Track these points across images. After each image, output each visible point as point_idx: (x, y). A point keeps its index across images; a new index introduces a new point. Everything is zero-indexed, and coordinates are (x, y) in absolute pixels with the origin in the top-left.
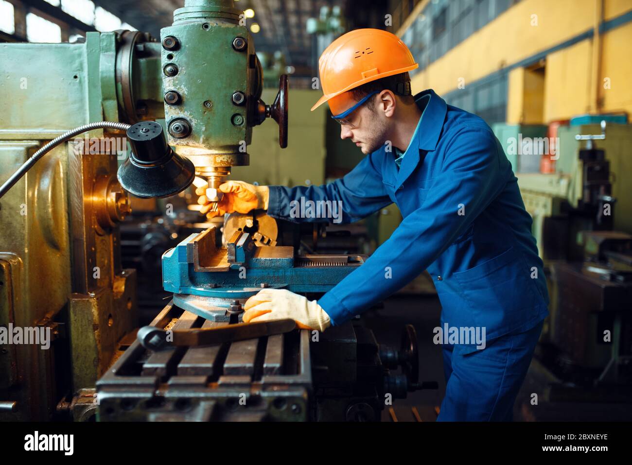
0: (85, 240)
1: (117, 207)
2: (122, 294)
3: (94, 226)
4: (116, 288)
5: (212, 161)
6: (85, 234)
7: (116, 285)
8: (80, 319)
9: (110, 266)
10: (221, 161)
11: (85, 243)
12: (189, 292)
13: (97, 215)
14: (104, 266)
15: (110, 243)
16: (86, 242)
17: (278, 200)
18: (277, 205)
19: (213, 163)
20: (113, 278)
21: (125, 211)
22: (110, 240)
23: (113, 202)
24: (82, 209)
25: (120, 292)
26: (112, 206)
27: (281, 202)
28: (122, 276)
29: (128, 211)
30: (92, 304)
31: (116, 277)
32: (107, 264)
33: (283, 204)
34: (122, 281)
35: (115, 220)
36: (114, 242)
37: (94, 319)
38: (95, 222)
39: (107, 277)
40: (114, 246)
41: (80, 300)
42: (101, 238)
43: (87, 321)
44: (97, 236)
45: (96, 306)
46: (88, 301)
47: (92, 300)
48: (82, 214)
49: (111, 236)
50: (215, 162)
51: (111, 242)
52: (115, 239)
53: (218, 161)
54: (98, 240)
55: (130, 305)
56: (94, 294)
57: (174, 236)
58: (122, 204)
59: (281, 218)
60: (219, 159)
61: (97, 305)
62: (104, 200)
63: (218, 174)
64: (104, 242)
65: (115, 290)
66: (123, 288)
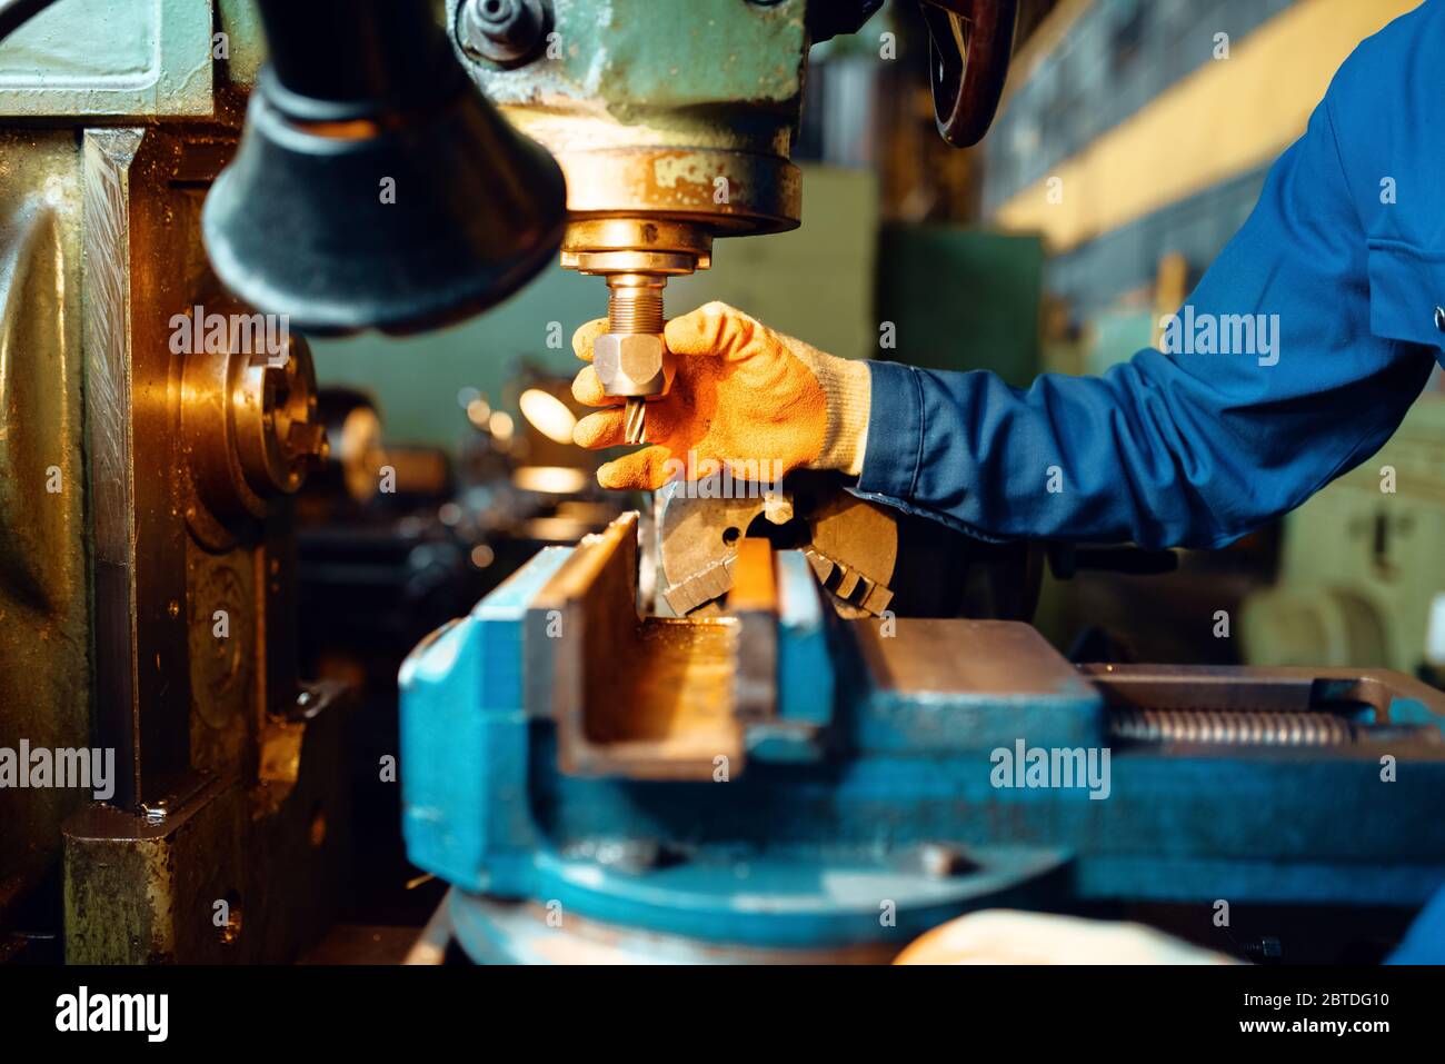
0: (133, 570)
1: (271, 431)
2: (286, 792)
3: (182, 511)
4: (271, 767)
5: (637, 182)
6: (133, 542)
7: (270, 751)
8: (100, 931)
9: (252, 674)
10: (680, 182)
11: (134, 585)
12: (524, 882)
13: (194, 462)
14: (227, 675)
15: (254, 583)
16: (139, 575)
17: (911, 419)
18: (906, 439)
19: (642, 188)
20: (262, 725)
21: (304, 451)
22: (254, 569)
23: (253, 408)
24: (124, 431)
25: (279, 784)
26: (250, 426)
27: (925, 426)
28: (295, 714)
29: (316, 451)
30: (148, 864)
31: (275, 719)
32: (240, 666)
33: (934, 436)
34: (291, 734)
35: (262, 485)
36: (269, 578)
37: (154, 929)
38: (184, 495)
39: (240, 720)
40: (268, 591)
41: (99, 845)
42: (215, 561)
43: (125, 939)
44: (193, 554)
45: (164, 874)
46: (132, 847)
47: (146, 846)
48: (125, 453)
49: (260, 554)
50: (652, 187)
51: (260, 577)
52: (275, 565)
53: (661, 183)
54: (198, 568)
55: (319, 828)
56: (161, 812)
57: (482, 556)
58: (295, 423)
59: (918, 511)
60: (668, 173)
61: (170, 868)
62: (218, 397)
63: (656, 260)
64: (230, 577)
65: (265, 775)
66: (295, 764)
